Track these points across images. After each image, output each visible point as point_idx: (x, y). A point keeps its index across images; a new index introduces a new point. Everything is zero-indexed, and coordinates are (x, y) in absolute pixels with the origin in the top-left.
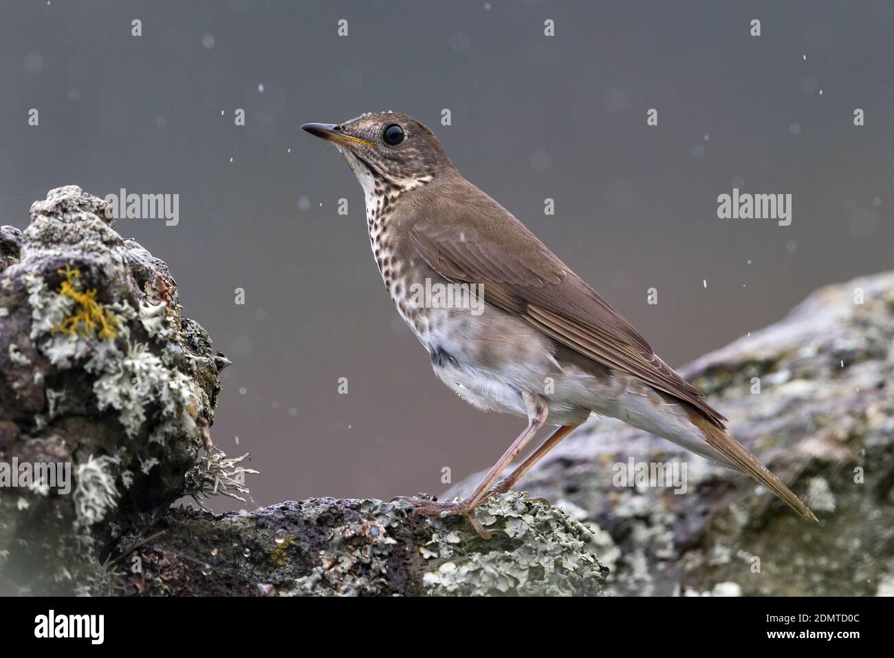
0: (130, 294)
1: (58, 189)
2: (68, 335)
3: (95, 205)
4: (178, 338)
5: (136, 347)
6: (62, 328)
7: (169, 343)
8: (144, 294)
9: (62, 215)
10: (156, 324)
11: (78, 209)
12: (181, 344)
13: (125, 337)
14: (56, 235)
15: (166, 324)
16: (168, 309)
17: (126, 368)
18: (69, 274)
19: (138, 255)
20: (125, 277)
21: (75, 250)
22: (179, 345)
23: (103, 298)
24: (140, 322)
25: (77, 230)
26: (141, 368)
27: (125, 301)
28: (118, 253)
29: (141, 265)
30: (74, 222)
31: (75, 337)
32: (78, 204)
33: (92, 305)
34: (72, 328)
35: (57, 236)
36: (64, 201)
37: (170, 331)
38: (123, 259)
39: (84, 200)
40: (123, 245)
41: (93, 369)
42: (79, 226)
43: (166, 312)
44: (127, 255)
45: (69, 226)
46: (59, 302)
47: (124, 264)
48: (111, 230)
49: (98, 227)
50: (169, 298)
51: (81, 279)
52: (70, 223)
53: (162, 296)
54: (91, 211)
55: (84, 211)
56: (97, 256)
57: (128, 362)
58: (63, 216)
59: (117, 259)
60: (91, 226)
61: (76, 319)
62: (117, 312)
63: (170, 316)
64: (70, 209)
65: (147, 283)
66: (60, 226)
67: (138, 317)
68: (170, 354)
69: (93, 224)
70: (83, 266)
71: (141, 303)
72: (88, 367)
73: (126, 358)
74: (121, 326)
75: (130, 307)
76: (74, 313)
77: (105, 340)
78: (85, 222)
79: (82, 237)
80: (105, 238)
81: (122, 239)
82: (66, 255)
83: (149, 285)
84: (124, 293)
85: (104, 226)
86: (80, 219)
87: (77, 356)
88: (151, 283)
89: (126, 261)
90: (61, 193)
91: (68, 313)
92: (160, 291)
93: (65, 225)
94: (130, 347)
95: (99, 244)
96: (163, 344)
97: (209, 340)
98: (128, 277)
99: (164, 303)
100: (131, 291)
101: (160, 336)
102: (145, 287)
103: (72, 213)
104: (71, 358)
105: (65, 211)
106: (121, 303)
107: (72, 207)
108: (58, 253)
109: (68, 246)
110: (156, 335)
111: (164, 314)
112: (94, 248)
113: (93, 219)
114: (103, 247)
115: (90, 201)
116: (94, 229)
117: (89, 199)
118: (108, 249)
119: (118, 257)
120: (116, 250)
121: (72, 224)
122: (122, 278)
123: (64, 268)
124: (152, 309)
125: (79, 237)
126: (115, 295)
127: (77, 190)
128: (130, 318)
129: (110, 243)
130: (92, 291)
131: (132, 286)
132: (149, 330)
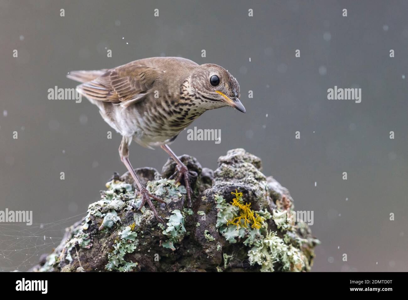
0: (268, 205)
1: (233, 150)
2: (236, 226)
3: (252, 159)
4: (293, 229)
5: (271, 233)
6: (232, 222)
7: (288, 231)
8: (276, 206)
10: (281, 222)
11: (243, 161)
12: (294, 232)
13: (265, 228)
14: (231, 174)
15: (287, 222)
17: (265, 244)
18: (237, 194)
19: (274, 186)
20: (266, 197)
21: (241, 182)
23: (254, 207)
24: (273, 221)
25: (242, 172)
26: (273, 244)
27: (266, 209)
28: (263, 184)
29: (275, 191)
30: (241, 168)
31: (239, 227)
32: (243, 158)
33: (249, 210)
34: (238, 222)
35: (232, 174)
36: (236, 156)
37: (289, 225)
38: (266, 188)
39: (246, 157)
40: (266, 180)
41: (248, 244)
42: (243, 170)
44: (268, 186)
45: (238, 170)
46: (231, 209)
47: (266, 190)
48: (260, 172)
49: (253, 171)
50: (289, 208)
51: (243, 197)
52: (238, 168)
53: (285, 207)
54: (249, 162)
55: (246, 162)
56: (252, 186)
57: (266, 241)
58: (235, 165)
59: (262, 188)
60: (250, 170)
61: (240, 218)
62: (261, 215)
64: (239, 161)
65: (277, 200)
66: (233, 169)
67: (272, 218)
68: (288, 237)
70: (245, 191)
71: (274, 211)
72: (245, 243)
73: (265, 239)
74: (263, 222)
75: (268, 213)
76: (239, 215)
77: (254, 229)
78: (246, 168)
79: (245, 176)
80: (257, 176)
81: (265, 177)
82: (236, 185)
84: (265, 205)
85: (256, 170)
86: (244, 166)
87: (240, 237)
88: (280, 200)
89: (267, 189)
90: (235, 152)
91: (236, 214)
92: (284, 204)
93: (236, 169)
94: (267, 233)
95: (253, 179)
96: (285, 232)
97: (309, 231)
98: (268, 197)
99: (286, 211)
100: (269, 204)
101: (283, 228)
102: (276, 202)
103: (240, 163)
104: (236, 238)
105: (236, 162)
106: (264, 210)
108: (231, 183)
109: (237, 180)
110: (281, 227)
112: (251, 181)
113: (250, 166)
114: (255, 181)
115: (250, 157)
116: (251, 171)
118: (258, 182)
120: (262, 183)
122: (265, 198)
123: (235, 192)
124: (280, 214)
125: (243, 176)
126: (261, 206)
127: (243, 151)
128: (268, 218)
129: (259, 179)
130: (248, 204)
131: (269, 202)
132: (278, 224)
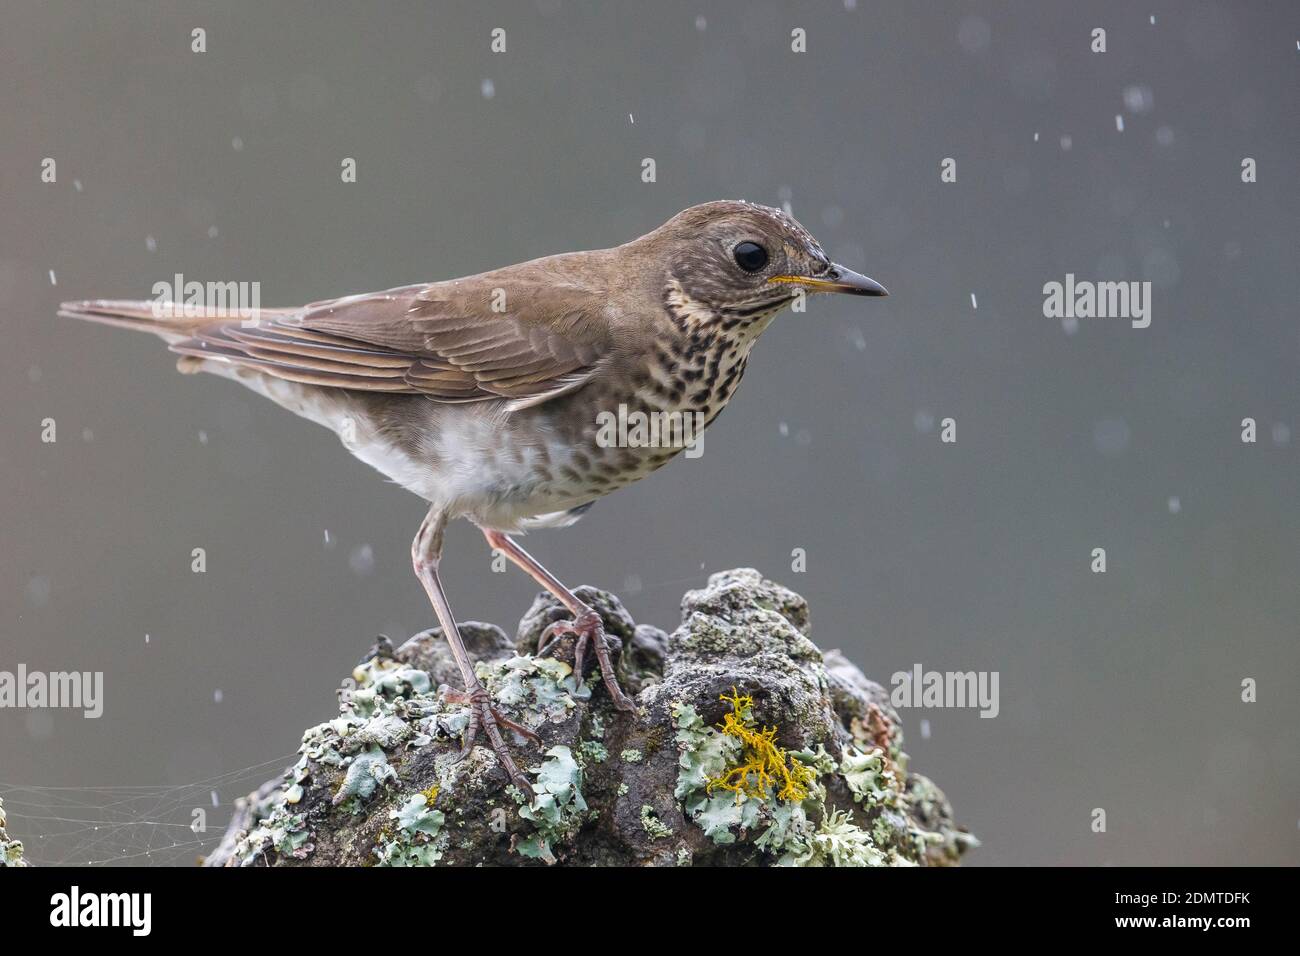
0: (828, 734)
1: (725, 573)
2: (733, 793)
3: (781, 599)
4: (899, 803)
5: (835, 814)
6: (722, 783)
7: (885, 810)
8: (850, 736)
9: (729, 612)
10: (866, 782)
11: (755, 604)
12: (903, 813)
13: (818, 799)
14: (719, 642)
15: (881, 782)
16: (885, 759)
17: (817, 847)
18: (736, 702)
19: (843, 677)
20: (822, 709)
21: (747, 666)
22: (900, 815)
23: (787, 739)
24: (843, 778)
25: (752, 636)
26: (841, 845)
27: (821, 746)
28: (813, 673)
29: (848, 693)
30: (748, 624)
31: (743, 798)
32: (754, 596)
33: (771, 748)
34: (738, 782)
35: (721, 644)
36: (733, 591)
37: (888, 793)
38: (820, 683)
39: (764, 591)
40: (822, 661)
41: (768, 846)
42: (754, 630)
43: (883, 763)
44: (827, 677)
45: (740, 629)
46: (720, 744)
47: (822, 689)
48: (803, 638)
49: (784, 633)
50: (888, 743)
51: (754, 711)
52: (741, 625)
53: (878, 739)
54: (774, 608)
55: (764, 608)
56: (782, 677)
57: (821, 838)
58: (730, 615)
59: (811, 682)
60: (773, 632)
61: (745, 770)
62: (807, 762)
63: (888, 770)
64: (742, 604)
65: (855, 720)
66: (726, 629)
67: (839, 769)
68: (886, 827)
69: (776, 628)
70: (760, 693)
71: (845, 750)
72: (761, 842)
73: (818, 832)
74: (813, 782)
75: (827, 755)
76: (742, 761)
77: (787, 802)
78: (764, 625)
79: (760, 648)
80: (795, 650)
81: (819, 652)
82: (733, 673)
83: (858, 723)
84: (819, 733)
85: (793, 631)
86: (757, 619)
87: (745, 825)
88: (861, 719)
89: (824, 685)
90: (730, 580)
91: (734, 760)
92: (875, 732)
93: (734, 627)
94: (826, 816)
95: (784, 658)
96: (876, 812)
97: (947, 809)
98: (827, 710)
99: (879, 751)
100: (829, 730)
101: (872, 800)
102: (852, 725)
103: (745, 609)
104: (734, 829)
105: (735, 607)
106: (815, 748)
107: (746, 600)
108: (721, 670)
109: (738, 660)
110: (865, 798)
111: (879, 767)
112: (777, 664)
113: (778, 620)
114: (791, 663)
115: (774, 594)
116: (777, 635)
117: (771, 590)
118: (797, 666)
119: (812, 679)
120: (810, 668)
121: (744, 627)
122: (817, 712)
123: (730, 693)
124: (861, 759)
125: (754, 647)
126: (805, 735)
127: (754, 576)
128: (827, 771)
129: (801, 658)
130: (770, 729)
131: (833, 725)
132: (856, 790)
